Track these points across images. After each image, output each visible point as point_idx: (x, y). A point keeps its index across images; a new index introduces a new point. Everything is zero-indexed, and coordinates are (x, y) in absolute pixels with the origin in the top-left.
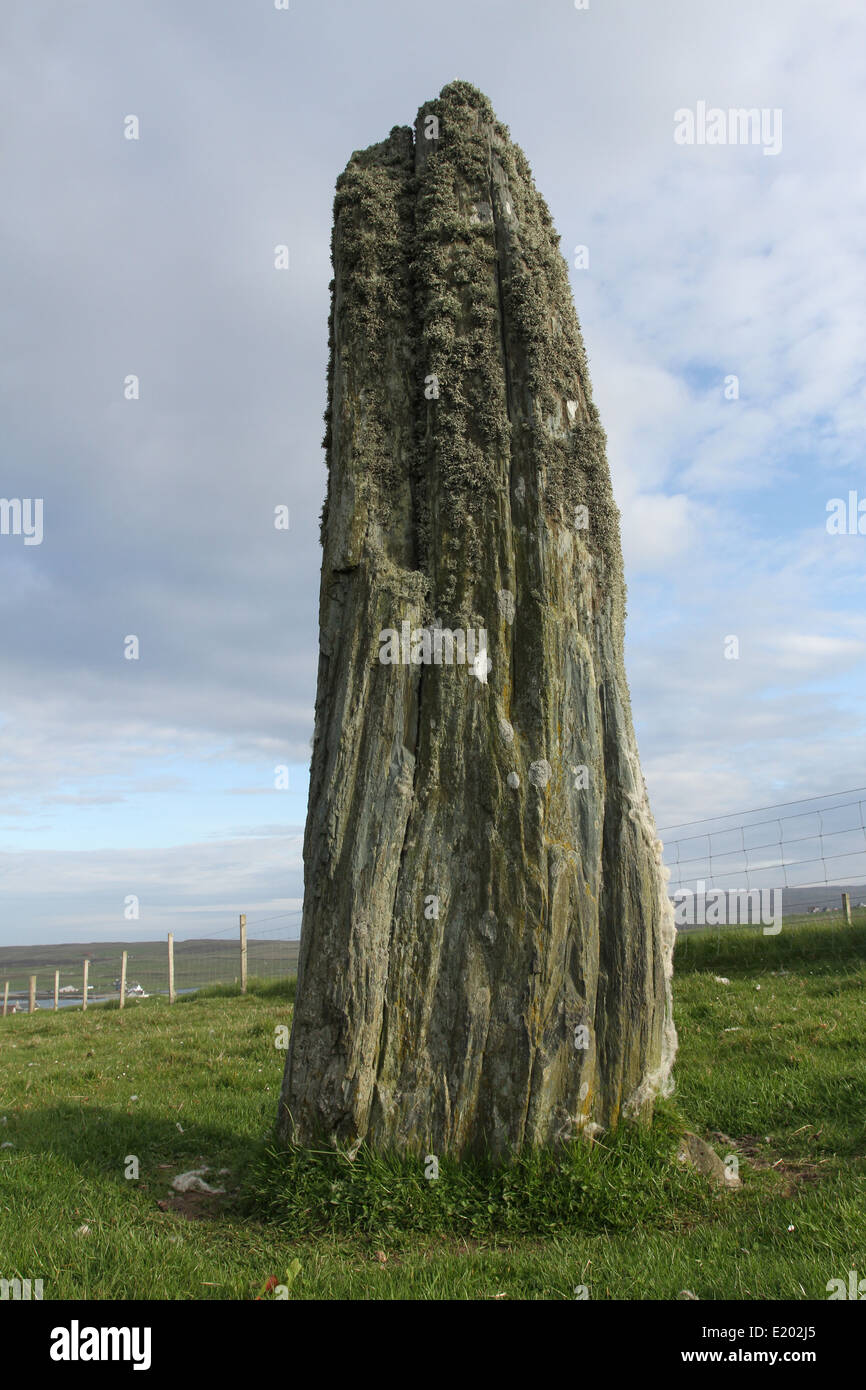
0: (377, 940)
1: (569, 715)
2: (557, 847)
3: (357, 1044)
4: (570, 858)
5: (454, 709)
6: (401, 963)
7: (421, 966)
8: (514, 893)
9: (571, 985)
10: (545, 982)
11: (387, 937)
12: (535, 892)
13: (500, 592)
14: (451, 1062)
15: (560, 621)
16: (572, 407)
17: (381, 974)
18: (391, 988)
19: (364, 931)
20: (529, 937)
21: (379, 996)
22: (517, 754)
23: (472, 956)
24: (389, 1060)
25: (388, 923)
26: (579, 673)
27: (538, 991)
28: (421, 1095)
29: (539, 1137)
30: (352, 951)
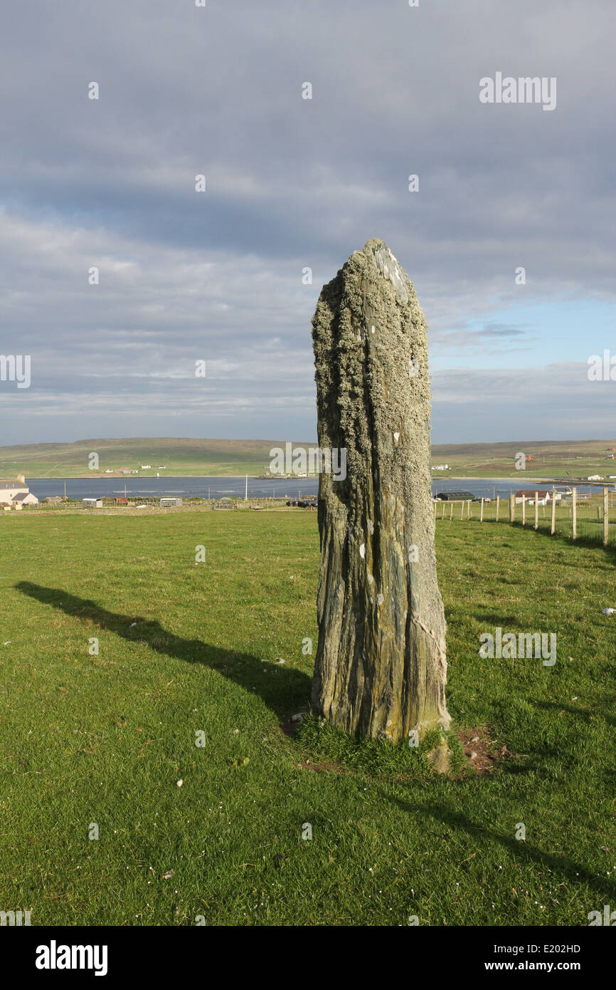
0: (333, 650)
1: (391, 576)
2: (385, 630)
3: (325, 687)
4: (390, 634)
5: (354, 567)
6: (341, 660)
7: (347, 662)
8: (370, 644)
9: (389, 683)
10: (380, 680)
11: (337, 650)
12: (376, 646)
13: (368, 520)
14: (352, 700)
15: (387, 537)
16: (397, 436)
17: (334, 663)
18: (338, 668)
19: (329, 646)
20: (374, 662)
21: (334, 671)
22: (373, 590)
23: (359, 664)
24: (337, 695)
25: (337, 645)
26: (395, 561)
27: (377, 683)
28: (344, 710)
29: (374, 735)
30: (325, 653)
